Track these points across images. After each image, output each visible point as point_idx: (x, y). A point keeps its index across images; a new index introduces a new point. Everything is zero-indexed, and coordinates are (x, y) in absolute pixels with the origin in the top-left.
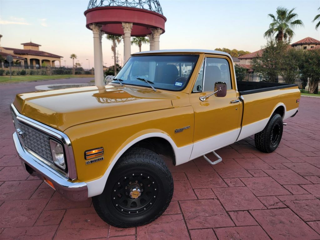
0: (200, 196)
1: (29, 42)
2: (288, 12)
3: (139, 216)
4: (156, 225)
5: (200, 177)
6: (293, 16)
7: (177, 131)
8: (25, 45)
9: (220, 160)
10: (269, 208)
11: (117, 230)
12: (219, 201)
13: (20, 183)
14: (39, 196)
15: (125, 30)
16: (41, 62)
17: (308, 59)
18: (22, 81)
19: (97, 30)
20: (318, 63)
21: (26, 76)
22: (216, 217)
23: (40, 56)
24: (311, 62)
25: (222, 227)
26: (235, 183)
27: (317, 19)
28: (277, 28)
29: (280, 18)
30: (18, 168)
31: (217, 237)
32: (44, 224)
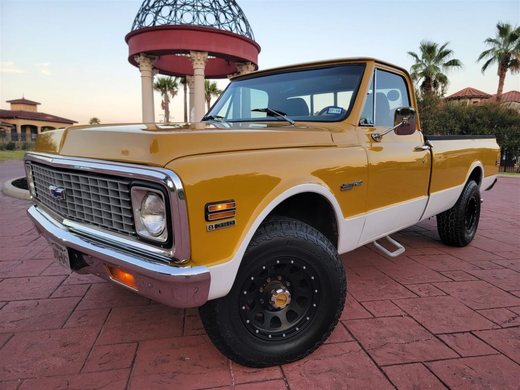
0: (376, 313)
1: (20, 98)
2: (438, 48)
3: (288, 342)
4: (316, 361)
5: (363, 284)
6: (447, 53)
7: (343, 188)
8: (13, 102)
9: (402, 250)
10: (505, 326)
11: (246, 373)
12: (414, 319)
13: (38, 304)
14: (80, 322)
15: (195, 63)
16: (39, 130)
17: (474, 118)
18: (10, 159)
19: (146, 65)
20: (491, 123)
21: (16, 151)
22: (420, 344)
23: (39, 120)
24: (480, 122)
25: (438, 360)
26: (427, 291)
27: (483, 58)
28: (423, 72)
29: (426, 57)
30: (29, 280)
31: (435, 375)
32: (101, 367)
